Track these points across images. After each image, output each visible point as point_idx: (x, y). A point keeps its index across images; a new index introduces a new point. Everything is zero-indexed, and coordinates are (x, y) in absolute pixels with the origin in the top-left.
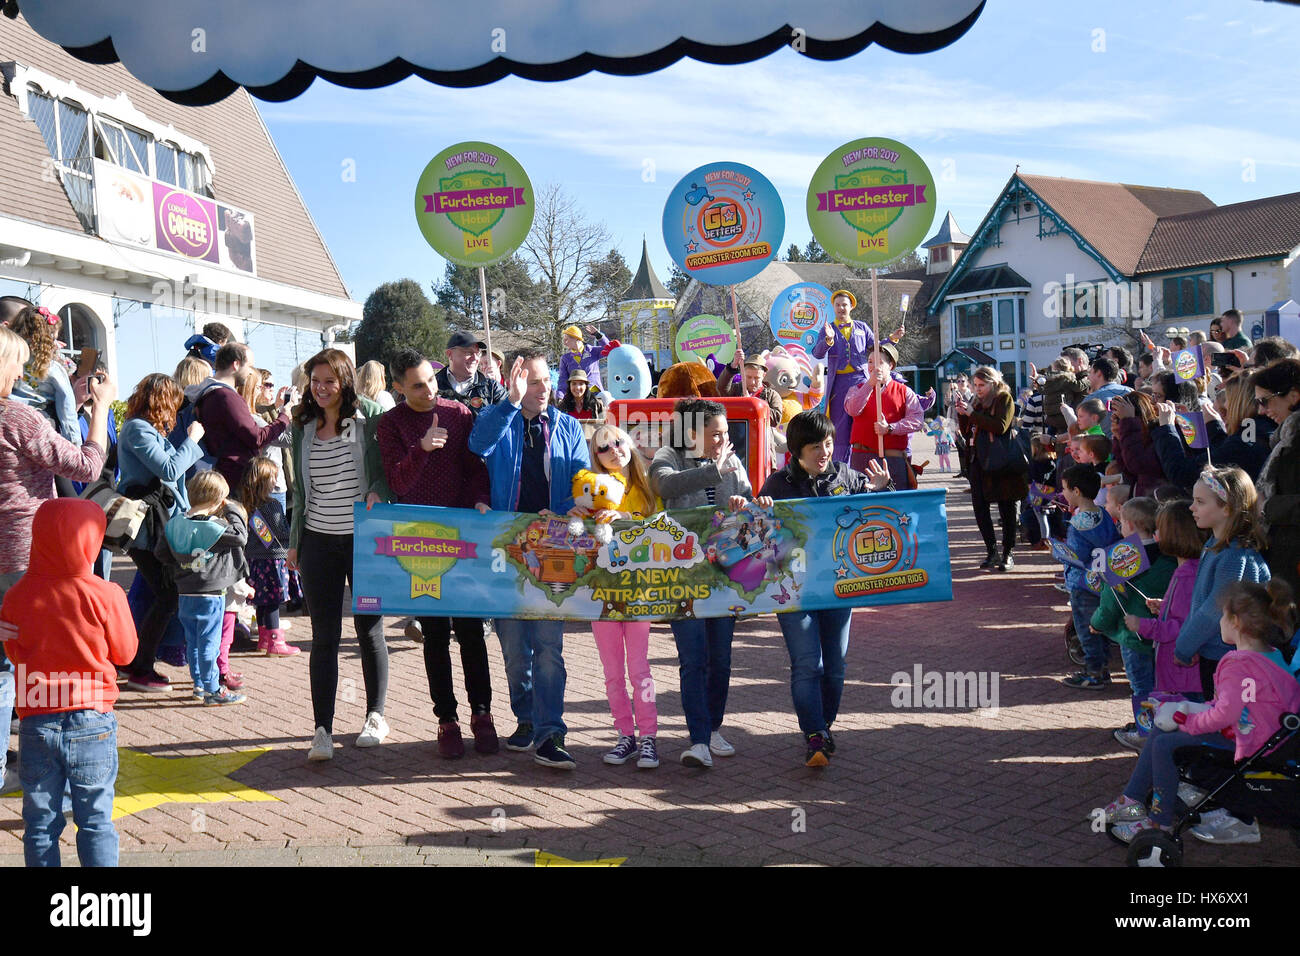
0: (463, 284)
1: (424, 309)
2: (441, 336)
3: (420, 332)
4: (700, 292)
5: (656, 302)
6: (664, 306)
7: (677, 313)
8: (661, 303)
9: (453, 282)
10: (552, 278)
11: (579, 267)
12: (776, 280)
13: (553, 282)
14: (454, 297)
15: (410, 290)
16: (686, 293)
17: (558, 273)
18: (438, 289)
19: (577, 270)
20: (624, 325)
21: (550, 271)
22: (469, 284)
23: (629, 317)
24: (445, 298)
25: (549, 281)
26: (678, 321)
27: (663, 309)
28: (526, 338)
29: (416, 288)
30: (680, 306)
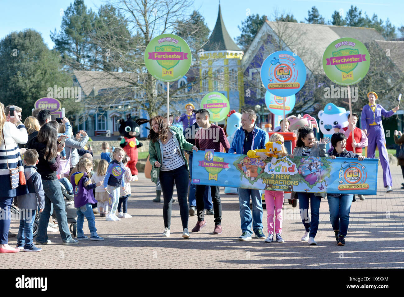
0: (76, 34)
1: (43, 53)
2: (57, 75)
3: (39, 72)
4: (262, 48)
5: (228, 54)
6: (233, 57)
7: (244, 62)
8: (232, 54)
9: (68, 32)
10: (146, 34)
11: (167, 25)
12: (322, 39)
13: (146, 37)
14: (67, 44)
15: (32, 38)
16: (252, 48)
17: (150, 30)
18: (56, 38)
19: (165, 28)
20: (202, 72)
21: (144, 28)
22: (80, 34)
23: (207, 65)
24: (61, 44)
25: (143, 35)
26: (244, 69)
27: (233, 59)
28: (124, 80)
29: (38, 36)
30: (246, 57)
